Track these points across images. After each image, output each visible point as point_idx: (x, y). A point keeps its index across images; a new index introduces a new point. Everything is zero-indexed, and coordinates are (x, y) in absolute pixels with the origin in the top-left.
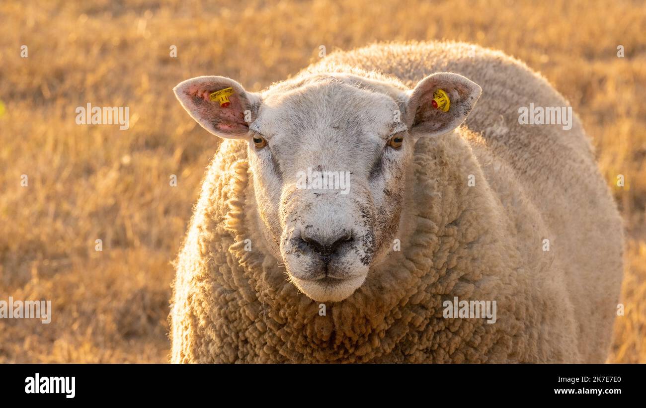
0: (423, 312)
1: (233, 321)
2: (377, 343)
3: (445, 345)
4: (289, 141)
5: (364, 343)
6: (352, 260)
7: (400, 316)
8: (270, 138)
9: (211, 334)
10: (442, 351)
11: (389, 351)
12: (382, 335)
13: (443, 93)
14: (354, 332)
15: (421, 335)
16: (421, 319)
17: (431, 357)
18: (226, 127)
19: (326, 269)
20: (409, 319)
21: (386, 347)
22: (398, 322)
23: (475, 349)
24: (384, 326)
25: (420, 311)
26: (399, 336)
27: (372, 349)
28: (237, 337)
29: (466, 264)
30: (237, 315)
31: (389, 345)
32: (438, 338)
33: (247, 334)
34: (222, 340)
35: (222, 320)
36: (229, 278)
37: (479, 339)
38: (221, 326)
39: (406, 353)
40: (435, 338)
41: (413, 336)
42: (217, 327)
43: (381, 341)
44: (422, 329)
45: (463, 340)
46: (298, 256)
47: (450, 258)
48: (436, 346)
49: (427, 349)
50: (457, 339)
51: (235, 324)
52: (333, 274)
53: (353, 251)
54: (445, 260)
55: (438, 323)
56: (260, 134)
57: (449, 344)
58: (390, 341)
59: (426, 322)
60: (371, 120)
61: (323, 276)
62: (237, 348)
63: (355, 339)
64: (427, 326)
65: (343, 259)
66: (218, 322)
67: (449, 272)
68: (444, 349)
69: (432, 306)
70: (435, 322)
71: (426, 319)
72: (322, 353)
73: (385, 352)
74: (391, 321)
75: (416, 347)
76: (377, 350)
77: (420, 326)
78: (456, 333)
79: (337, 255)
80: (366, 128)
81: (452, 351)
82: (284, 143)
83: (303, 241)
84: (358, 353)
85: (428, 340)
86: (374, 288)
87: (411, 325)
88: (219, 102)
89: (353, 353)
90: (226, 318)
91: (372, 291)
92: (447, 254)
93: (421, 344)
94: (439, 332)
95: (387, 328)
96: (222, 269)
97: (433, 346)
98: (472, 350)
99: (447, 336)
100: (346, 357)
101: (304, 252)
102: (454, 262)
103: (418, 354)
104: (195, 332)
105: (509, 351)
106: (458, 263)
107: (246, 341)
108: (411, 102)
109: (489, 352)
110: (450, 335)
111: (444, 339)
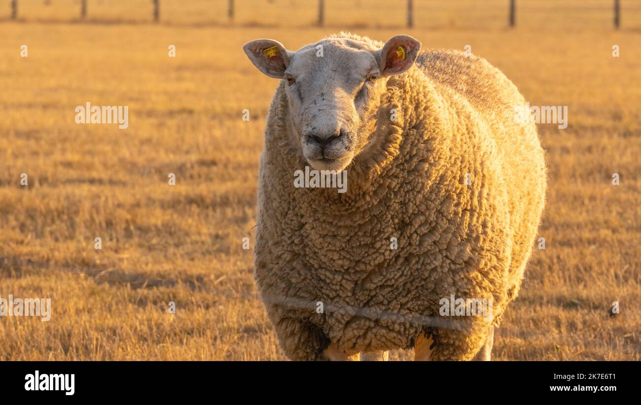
0: (396, 180)
1: (287, 187)
2: (368, 198)
3: (412, 199)
4: (307, 78)
5: (360, 199)
6: (339, 148)
7: (382, 182)
8: (296, 77)
9: (274, 195)
10: (411, 204)
11: (376, 203)
12: (371, 194)
13: (401, 48)
14: (352, 194)
15: (396, 194)
16: (394, 184)
17: (404, 207)
18: (274, 72)
19: (323, 153)
20: (387, 184)
21: (374, 201)
22: (381, 186)
23: (432, 201)
24: (372, 189)
25: (394, 179)
26: (381, 194)
27: (366, 203)
28: (289, 196)
29: (423, 153)
30: (289, 184)
31: (376, 200)
32: (408, 196)
33: (295, 195)
34: (280, 198)
35: (281, 187)
36: (283, 163)
37: (434, 195)
38: (280, 190)
39: (388, 205)
40: (405, 195)
41: (391, 195)
42: (278, 190)
43: (371, 197)
44: (396, 190)
45: (424, 196)
46: (307, 144)
47: (412, 149)
48: (407, 200)
49: (401, 202)
50: (420, 196)
51: (288, 189)
52: (327, 156)
53: (341, 142)
54: (408, 149)
55: (406, 186)
56: (291, 75)
57: (415, 199)
58: (376, 197)
59: (398, 186)
60: (356, 67)
61: (322, 158)
62: (289, 203)
63: (353, 197)
64: (399, 188)
65: (334, 147)
66: (279, 187)
67: (411, 157)
68: (412, 202)
69: (401, 176)
70: (405, 185)
71: (398, 183)
72: (335, 206)
73: (373, 204)
74: (376, 185)
75: (393, 200)
76: (368, 203)
77: (394, 188)
78: (419, 192)
79: (331, 145)
80: (353, 72)
81: (418, 203)
82: (304, 80)
83: (310, 137)
84: (357, 205)
85: (401, 197)
86: (363, 168)
87: (389, 187)
88: (269, 56)
89: (354, 206)
90: (283, 185)
91: (362, 169)
92: (409, 146)
93: (396, 198)
94: (408, 192)
95: (374, 189)
96: (279, 158)
97: (405, 200)
98: (430, 202)
99: (413, 194)
100: (350, 208)
101: (311, 142)
102: (414, 152)
103: (395, 205)
104: (266, 196)
105: (455, 202)
106: (417, 152)
107: (294, 199)
108: (382, 53)
109: (442, 203)
110: (415, 193)
111: (411, 196)
